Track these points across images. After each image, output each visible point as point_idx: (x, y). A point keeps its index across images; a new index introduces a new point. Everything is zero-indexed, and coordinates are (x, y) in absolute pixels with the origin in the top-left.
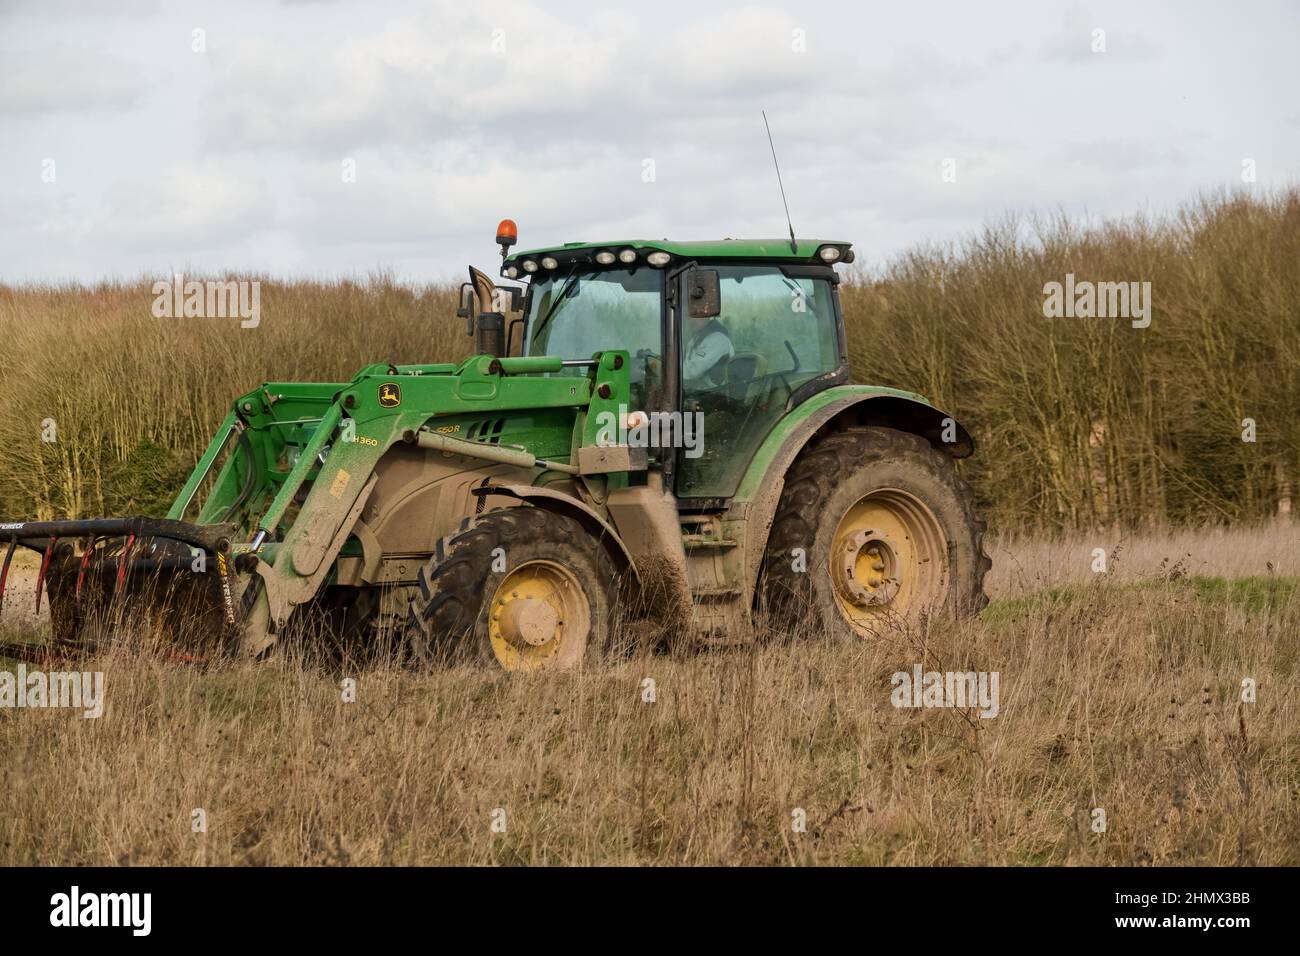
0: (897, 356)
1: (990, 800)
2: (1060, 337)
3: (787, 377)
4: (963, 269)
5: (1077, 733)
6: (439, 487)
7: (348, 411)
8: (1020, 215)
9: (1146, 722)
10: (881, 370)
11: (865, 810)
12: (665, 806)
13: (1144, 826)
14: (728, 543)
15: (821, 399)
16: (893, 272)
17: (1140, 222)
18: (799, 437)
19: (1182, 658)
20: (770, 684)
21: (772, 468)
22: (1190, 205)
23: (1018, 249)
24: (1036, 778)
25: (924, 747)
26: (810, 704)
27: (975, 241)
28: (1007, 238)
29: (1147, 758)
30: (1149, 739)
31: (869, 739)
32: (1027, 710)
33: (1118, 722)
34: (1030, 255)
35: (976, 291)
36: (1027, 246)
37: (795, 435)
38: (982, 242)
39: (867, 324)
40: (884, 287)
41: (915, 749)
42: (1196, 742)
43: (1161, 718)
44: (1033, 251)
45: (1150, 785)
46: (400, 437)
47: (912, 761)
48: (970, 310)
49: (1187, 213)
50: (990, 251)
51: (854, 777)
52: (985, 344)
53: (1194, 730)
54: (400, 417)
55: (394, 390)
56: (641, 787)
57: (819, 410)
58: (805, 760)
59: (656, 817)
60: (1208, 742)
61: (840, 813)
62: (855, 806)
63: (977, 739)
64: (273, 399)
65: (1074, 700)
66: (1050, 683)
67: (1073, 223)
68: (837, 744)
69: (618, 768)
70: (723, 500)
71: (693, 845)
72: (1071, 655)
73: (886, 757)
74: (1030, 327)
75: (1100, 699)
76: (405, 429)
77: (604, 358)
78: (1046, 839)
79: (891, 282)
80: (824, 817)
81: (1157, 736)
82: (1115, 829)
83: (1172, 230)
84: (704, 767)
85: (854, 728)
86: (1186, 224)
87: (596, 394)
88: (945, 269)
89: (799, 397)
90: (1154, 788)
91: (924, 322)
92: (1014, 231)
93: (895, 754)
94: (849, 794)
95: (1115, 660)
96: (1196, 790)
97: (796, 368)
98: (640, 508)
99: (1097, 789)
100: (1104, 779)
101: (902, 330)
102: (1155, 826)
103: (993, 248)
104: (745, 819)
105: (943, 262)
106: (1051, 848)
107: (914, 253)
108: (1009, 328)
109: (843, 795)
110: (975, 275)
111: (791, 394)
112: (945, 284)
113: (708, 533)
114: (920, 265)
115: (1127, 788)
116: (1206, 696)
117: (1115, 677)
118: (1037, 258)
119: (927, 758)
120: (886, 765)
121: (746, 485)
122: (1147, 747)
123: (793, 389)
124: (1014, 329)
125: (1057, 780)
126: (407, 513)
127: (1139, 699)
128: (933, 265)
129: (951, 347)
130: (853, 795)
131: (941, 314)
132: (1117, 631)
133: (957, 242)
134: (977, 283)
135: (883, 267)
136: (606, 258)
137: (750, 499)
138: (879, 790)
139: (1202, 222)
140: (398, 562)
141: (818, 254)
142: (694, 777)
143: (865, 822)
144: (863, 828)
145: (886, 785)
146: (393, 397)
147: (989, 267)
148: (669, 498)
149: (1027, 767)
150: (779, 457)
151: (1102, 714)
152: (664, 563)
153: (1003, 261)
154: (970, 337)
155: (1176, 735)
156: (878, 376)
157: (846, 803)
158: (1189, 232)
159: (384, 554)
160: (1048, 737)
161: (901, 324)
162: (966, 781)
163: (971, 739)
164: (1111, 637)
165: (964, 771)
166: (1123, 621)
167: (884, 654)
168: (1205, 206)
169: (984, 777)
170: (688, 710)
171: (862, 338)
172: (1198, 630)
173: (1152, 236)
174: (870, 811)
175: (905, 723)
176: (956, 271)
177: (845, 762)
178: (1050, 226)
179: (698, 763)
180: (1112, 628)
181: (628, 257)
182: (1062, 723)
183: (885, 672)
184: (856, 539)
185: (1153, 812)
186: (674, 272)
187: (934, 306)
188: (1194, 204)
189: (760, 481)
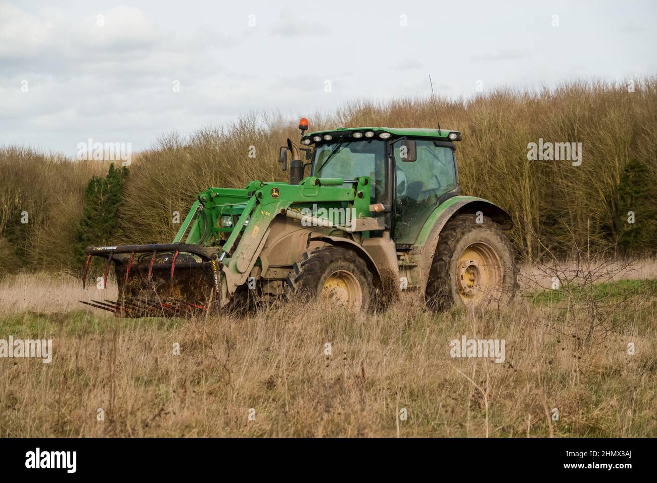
0: (194, 184)
1: (236, 409)
2: (277, 174)
3: (436, 191)
4: (228, 140)
5: (280, 375)
6: (292, 236)
7: (259, 199)
8: (257, 113)
9: (316, 368)
10: (186, 190)
11: (172, 414)
12: (70, 411)
13: (313, 421)
14: (414, 264)
15: (450, 201)
16: (193, 141)
17: (318, 117)
18: (444, 218)
19: (334, 337)
20: (126, 349)
21: (433, 231)
22: (343, 110)
23: (256, 130)
24: (259, 397)
25: (203, 382)
26: (145, 361)
27: (234, 126)
28: (251, 125)
29: (315, 388)
30: (316, 378)
31: (175, 377)
32: (255, 363)
33: (301, 368)
34: (262, 133)
35: (235, 151)
36: (261, 129)
37: (442, 217)
38: (238, 126)
39: (180, 168)
40: (188, 149)
41: (198, 382)
42: (339, 380)
43: (323, 367)
44: (263, 131)
45: (316, 401)
46: (280, 212)
47: (196, 389)
48: (231, 161)
49: (341, 113)
50: (242, 131)
51: (167, 397)
52: (239, 178)
53: (339, 373)
54: (279, 203)
55: (277, 190)
56: (58, 402)
57: (451, 206)
58: (142, 388)
59: (66, 417)
60: (345, 379)
61: (159, 414)
62: (167, 411)
63: (230, 378)
64: (215, 195)
65: (279, 358)
66: (267, 349)
67: (284, 117)
68: (159, 380)
69: (47, 392)
70: (410, 245)
71: (84, 431)
72: (278, 335)
73: (183, 386)
74: (262, 169)
75: (292, 358)
76: (282, 208)
77: (360, 180)
78: (264, 428)
79: (192, 146)
80: (151, 417)
81: (320, 376)
82: (298, 423)
83: (334, 121)
84: (90, 391)
85: (167, 372)
86: (341, 118)
87: (357, 196)
88: (219, 140)
89: (441, 200)
90: (318, 402)
91: (208, 166)
92: (254, 121)
93: (188, 384)
94: (164, 405)
95: (300, 337)
96: (339, 403)
97: (440, 187)
98: (380, 247)
99: (289, 403)
100: (294, 398)
101: (197, 171)
102: (318, 422)
103: (244, 129)
104: (110, 418)
105: (218, 136)
106: (265, 432)
107: (204, 132)
108: (251, 170)
109: (161, 406)
110: (234, 143)
111: (438, 198)
112: (220, 148)
113: (403, 260)
114: (206, 138)
115: (304, 402)
116: (345, 356)
117: (300, 346)
118: (266, 136)
119: (204, 387)
120: (183, 391)
121: (420, 239)
122: (315, 382)
123: (439, 196)
124: (254, 171)
125: (270, 398)
126: (279, 246)
127: (311, 359)
128: (213, 138)
129: (222, 179)
130: (166, 405)
131: (217, 162)
132: (302, 323)
133: (225, 127)
134: (235, 147)
135: (188, 138)
136: (358, 135)
137: (423, 245)
138: (179, 403)
139: (349, 118)
140: (274, 269)
141: (449, 136)
142: (85, 397)
143: (172, 419)
144: (170, 423)
145: (183, 401)
146: (277, 194)
147: (241, 139)
148: (392, 243)
149: (255, 392)
150: (435, 226)
151: (293, 365)
152: (390, 272)
153: (248, 136)
154: (231, 174)
155: (330, 375)
156: (184, 194)
157: (162, 410)
158: (342, 122)
159: (270, 266)
160: (266, 376)
161: (197, 168)
162: (224, 399)
163: (227, 377)
164: (298, 326)
165: (223, 393)
166: (304, 318)
167: (184, 334)
168: (350, 110)
169: (233, 397)
170: (83, 363)
171: (177, 174)
172: (342, 323)
173: (324, 124)
174: (174, 414)
175: (194, 369)
176: (225, 141)
177: (163, 388)
178: (272, 119)
179: (87, 390)
180: (299, 321)
181: (369, 135)
182: (273, 370)
183: (185, 343)
184: (467, 263)
185: (317, 414)
186: (390, 142)
187: (213, 159)
188: (345, 109)
189: (427, 237)
